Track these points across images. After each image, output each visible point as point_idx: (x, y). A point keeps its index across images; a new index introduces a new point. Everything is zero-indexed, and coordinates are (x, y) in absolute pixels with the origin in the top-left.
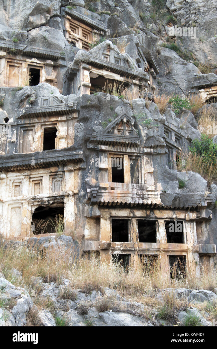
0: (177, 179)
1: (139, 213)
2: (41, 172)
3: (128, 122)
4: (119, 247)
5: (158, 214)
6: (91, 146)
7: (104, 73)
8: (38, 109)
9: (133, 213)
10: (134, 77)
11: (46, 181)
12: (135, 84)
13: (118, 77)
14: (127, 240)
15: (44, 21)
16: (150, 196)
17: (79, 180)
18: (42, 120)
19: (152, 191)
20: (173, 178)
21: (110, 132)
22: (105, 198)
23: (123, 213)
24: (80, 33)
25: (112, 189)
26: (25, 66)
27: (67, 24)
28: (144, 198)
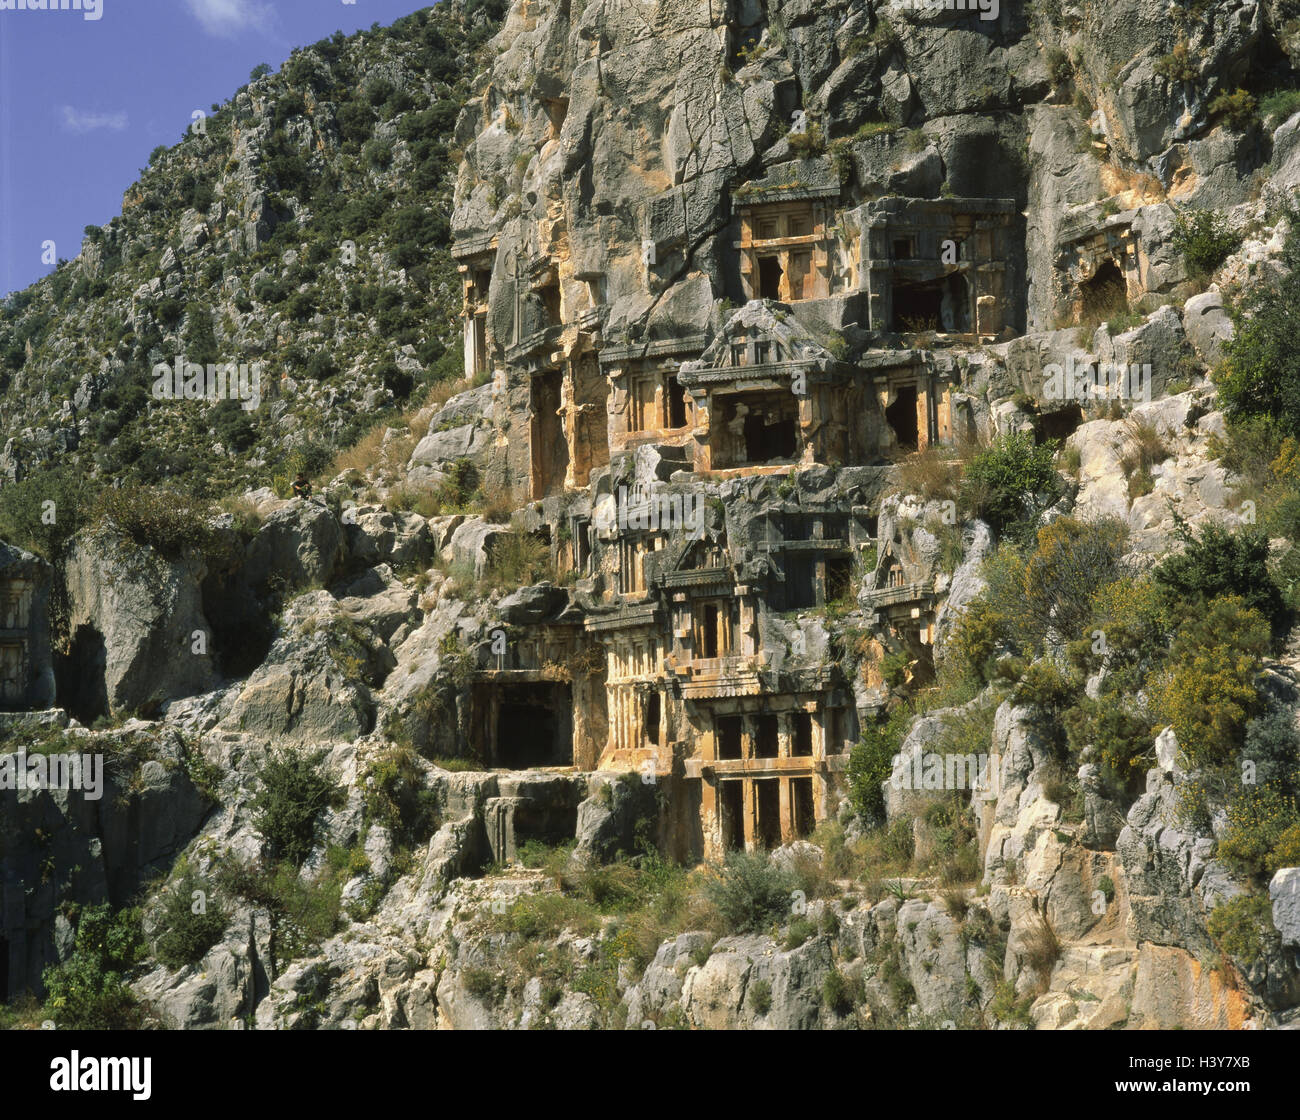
1: (748, 705)
5: (775, 705)
6: (664, 596)
9: (741, 705)
11: (645, 653)
13: (769, 385)
14: (737, 755)
15: (679, 267)
16: (744, 682)
19: (745, 671)
21: (688, 564)
22: (688, 691)
24: (781, 225)
25: (698, 672)
26: (657, 377)
27: (746, 230)
28: (738, 685)
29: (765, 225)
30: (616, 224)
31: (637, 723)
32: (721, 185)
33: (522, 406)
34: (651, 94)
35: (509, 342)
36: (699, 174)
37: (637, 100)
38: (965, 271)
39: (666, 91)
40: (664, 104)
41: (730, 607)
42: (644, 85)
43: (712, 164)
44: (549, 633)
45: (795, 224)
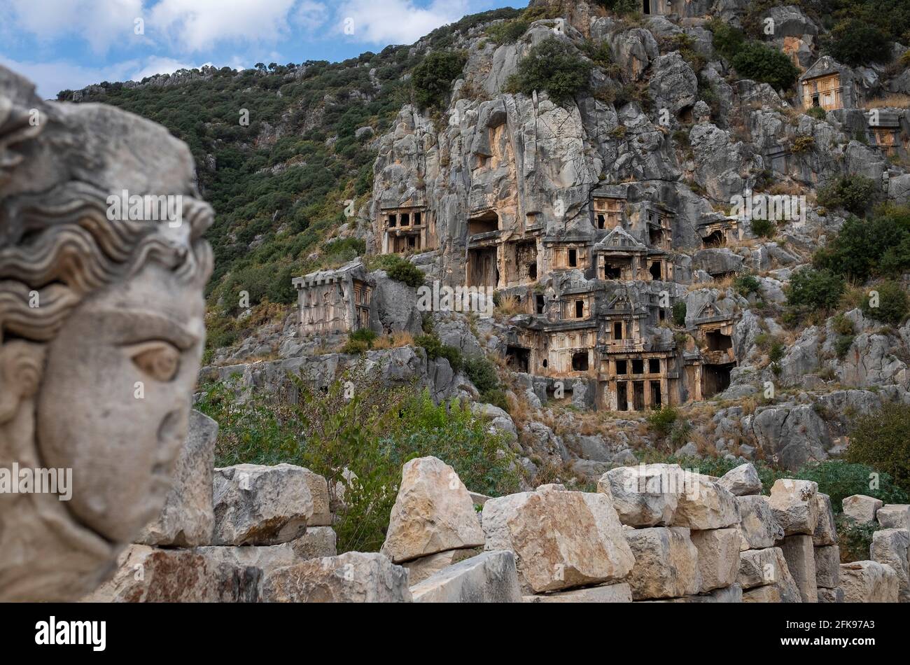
0: (653, 333)
1: (631, 356)
2: (575, 332)
3: (623, 299)
4: (620, 377)
5: (643, 356)
6: (600, 318)
7: (615, 253)
8: (571, 291)
9: (628, 356)
10: (636, 252)
11: (578, 338)
12: (637, 256)
13: (625, 254)
14: (625, 373)
15: (576, 213)
16: (637, 347)
17: (595, 338)
18: (575, 297)
19: (638, 344)
20: (651, 333)
21: (612, 308)
22: (610, 350)
23: (622, 357)
24: (606, 205)
25: (614, 344)
26: (565, 249)
28: (633, 348)
29: (600, 205)
30: (544, 197)
31: (568, 364)
32: (589, 188)
34: (558, 156)
36: (581, 184)
37: (552, 157)
38: (664, 230)
39: (564, 155)
40: (563, 160)
41: (629, 322)
42: (555, 153)
43: (585, 181)
44: (527, 332)
45: (610, 206)
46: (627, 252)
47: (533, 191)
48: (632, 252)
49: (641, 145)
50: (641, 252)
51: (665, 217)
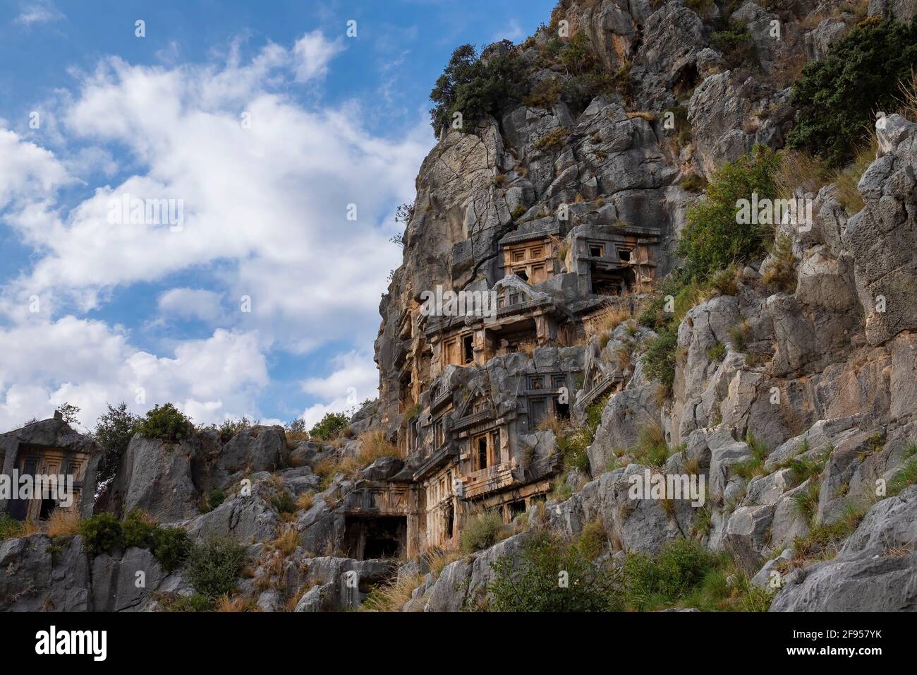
0: (528, 446)
1: (507, 497)
2: (440, 474)
3: (480, 393)
5: (523, 492)
6: (455, 437)
8: (436, 403)
9: (502, 498)
10: (534, 308)
12: (538, 316)
13: (518, 318)
15: (469, 277)
16: (503, 478)
18: (444, 411)
19: (503, 471)
20: (525, 446)
22: (469, 493)
23: (494, 502)
24: (527, 254)
25: (475, 479)
26: (458, 338)
27: (507, 256)
28: (499, 481)
29: (518, 255)
30: (436, 268)
31: (443, 529)
32: (492, 235)
33: (396, 400)
34: (456, 203)
35: (390, 368)
36: (481, 231)
37: (447, 206)
38: (634, 265)
39: (463, 199)
40: (463, 205)
41: (495, 434)
42: (452, 199)
43: (488, 225)
44: (393, 487)
45: (536, 252)
46: (521, 312)
47: (418, 264)
48: (529, 310)
49: (595, 147)
50: (542, 307)
51: (637, 245)
